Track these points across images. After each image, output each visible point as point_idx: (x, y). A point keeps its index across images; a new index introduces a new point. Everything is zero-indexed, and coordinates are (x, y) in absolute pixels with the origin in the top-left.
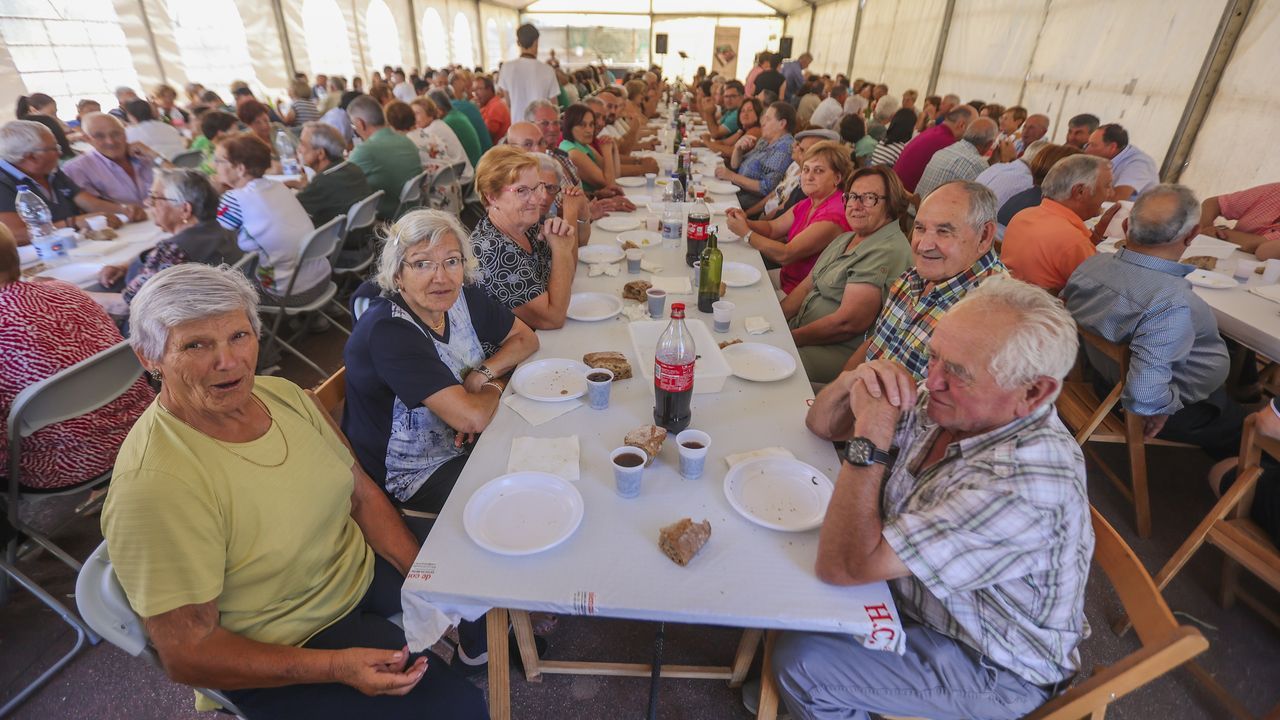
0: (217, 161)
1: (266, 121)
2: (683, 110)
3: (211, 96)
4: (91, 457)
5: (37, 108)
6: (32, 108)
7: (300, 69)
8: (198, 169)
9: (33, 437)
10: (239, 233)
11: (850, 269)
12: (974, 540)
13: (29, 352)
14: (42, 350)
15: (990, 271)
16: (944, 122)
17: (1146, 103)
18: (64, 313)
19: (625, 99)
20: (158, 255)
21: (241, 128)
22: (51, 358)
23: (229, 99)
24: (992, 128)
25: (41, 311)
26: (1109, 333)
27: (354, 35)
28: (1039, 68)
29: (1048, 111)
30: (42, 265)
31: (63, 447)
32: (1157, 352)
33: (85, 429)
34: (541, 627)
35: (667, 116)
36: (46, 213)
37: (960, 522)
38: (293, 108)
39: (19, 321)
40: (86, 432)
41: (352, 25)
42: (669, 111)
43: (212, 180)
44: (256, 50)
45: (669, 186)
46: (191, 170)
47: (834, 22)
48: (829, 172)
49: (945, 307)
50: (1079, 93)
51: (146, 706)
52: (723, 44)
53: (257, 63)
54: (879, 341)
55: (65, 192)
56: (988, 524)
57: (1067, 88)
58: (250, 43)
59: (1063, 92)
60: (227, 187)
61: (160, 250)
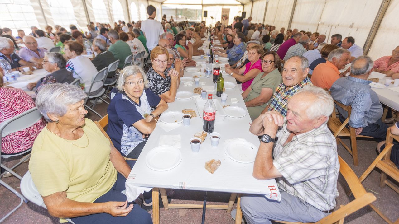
0: (66, 50)
1: (81, 38)
2: (212, 35)
3: (63, 29)
4: (25, 143)
5: (5, 32)
6: (4, 32)
7: (92, 21)
8: (59, 52)
9: (6, 137)
10: (73, 73)
11: (263, 83)
12: (302, 166)
13: (5, 110)
14: (9, 109)
15: (306, 84)
16: (293, 38)
17: (357, 30)
18: (17, 98)
19: (194, 32)
20: (47, 79)
21: (73, 39)
22: (12, 112)
23: (69, 30)
24: (308, 39)
25: (10, 97)
26: (345, 102)
27: (108, 10)
28: (323, 20)
29: (326, 33)
30: (8, 82)
31: (16, 140)
32: (360, 108)
33: (23, 134)
34: (169, 193)
35: (207, 37)
36: (9, 66)
37: (297, 160)
38: (90, 33)
39: (2, 100)
40: (23, 135)
41: (108, 7)
42: (207, 35)
43: (64, 56)
44: (77, 15)
45: (207, 58)
46: (57, 53)
47: (259, 6)
48: (256, 54)
49: (292, 94)
50: (336, 27)
51: (43, 222)
52: (224, 14)
53: (77, 19)
54: (272, 106)
55: (16, 60)
56: (306, 161)
57: (332, 26)
58: (75, 12)
59: (330, 28)
60: (69, 58)
61: (47, 78)
